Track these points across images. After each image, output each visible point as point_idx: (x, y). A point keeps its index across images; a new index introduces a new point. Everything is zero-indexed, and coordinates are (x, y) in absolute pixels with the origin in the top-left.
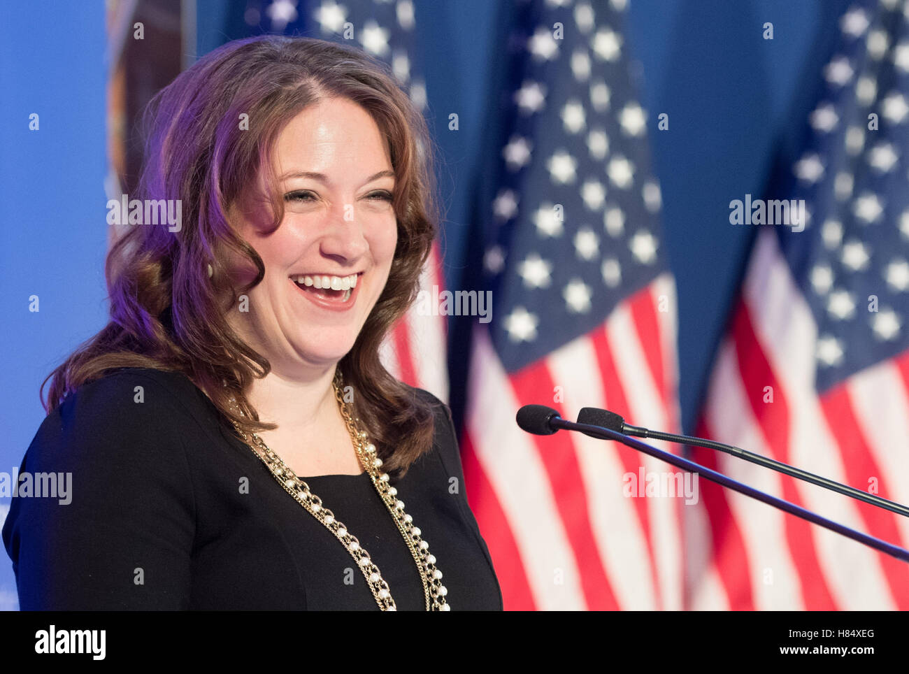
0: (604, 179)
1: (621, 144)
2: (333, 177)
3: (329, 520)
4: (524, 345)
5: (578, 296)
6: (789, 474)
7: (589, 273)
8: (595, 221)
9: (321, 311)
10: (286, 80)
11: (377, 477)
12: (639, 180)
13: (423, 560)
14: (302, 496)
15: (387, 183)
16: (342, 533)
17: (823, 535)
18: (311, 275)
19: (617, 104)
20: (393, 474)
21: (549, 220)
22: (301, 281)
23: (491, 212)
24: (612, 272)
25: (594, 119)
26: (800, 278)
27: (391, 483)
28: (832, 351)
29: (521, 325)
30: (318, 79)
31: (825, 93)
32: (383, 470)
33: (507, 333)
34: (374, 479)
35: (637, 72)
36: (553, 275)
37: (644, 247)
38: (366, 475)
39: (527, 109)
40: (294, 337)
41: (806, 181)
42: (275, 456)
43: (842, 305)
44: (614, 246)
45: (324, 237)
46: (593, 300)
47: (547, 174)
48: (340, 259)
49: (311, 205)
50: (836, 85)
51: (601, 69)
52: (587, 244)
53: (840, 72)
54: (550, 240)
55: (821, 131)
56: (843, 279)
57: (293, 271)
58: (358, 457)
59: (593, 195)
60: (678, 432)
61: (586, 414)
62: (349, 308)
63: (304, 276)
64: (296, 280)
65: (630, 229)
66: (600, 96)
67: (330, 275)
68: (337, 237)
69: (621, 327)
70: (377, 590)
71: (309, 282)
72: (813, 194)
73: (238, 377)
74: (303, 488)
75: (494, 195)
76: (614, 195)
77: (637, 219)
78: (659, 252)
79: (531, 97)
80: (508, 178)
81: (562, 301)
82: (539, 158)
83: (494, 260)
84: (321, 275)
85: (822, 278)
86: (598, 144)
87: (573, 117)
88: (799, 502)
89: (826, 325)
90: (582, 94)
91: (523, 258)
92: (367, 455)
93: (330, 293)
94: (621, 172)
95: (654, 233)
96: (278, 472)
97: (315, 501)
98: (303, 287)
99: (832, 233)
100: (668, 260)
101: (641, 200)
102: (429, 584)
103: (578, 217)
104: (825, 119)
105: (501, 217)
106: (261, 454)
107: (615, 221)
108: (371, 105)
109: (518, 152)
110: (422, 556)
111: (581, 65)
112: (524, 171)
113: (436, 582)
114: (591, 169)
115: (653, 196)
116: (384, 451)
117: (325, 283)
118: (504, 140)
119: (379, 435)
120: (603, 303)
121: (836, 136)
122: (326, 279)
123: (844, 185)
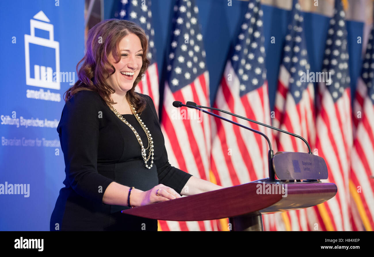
0: (193, 50)
1: (197, 42)
2: (131, 51)
3: (127, 123)
4: (176, 86)
5: (188, 76)
6: (234, 116)
7: (190, 71)
8: (191, 59)
9: (126, 80)
10: (121, 29)
11: (136, 115)
12: (201, 50)
13: (147, 132)
14: (121, 118)
15: (142, 52)
16: (130, 126)
17: (242, 129)
18: (125, 72)
19: (196, 34)
20: (139, 114)
21: (181, 59)
22: (123, 73)
23: (169, 58)
24: (195, 70)
25: (191, 37)
26: (236, 72)
27: (139, 116)
28: (243, 88)
29: (175, 82)
30: (128, 29)
31: (241, 31)
32: (137, 113)
33: (172, 84)
34: (135, 115)
35: (200, 27)
36: (182, 71)
37: (202, 65)
38: (133, 115)
39: (176, 35)
40: (120, 85)
41: (237, 51)
42: (115, 110)
43: (245, 78)
44: (196, 65)
45: (129, 64)
46: (191, 76)
47: (181, 49)
48: (132, 68)
49: (126, 57)
50: (244, 29)
51: (192, 26)
52: (189, 64)
53: (245, 27)
54: (182, 63)
55: (241, 39)
56: (246, 72)
57: (121, 71)
58: (131, 110)
59: (191, 54)
60: (210, 106)
61: (188, 103)
62: (132, 79)
63: (123, 72)
64: (121, 73)
65: (199, 61)
66: (192, 32)
67: (129, 72)
68: (132, 64)
69: (197, 83)
70: (138, 138)
71: (124, 73)
72: (239, 53)
73: (108, 93)
74: (121, 117)
75: (169, 54)
76: (195, 54)
77: (200, 59)
78: (205, 66)
79: (177, 32)
80: (173, 50)
81: (184, 77)
82: (179, 45)
83: (169, 68)
84: (127, 72)
85: (241, 72)
86: (192, 42)
87: (187, 37)
88: (237, 122)
89: (242, 82)
90: (188, 32)
91: (176, 68)
92: (133, 110)
93: (129, 76)
94: (197, 49)
95: (204, 62)
96: (116, 113)
97: (124, 120)
98: (123, 74)
99: (243, 62)
100: (207, 68)
101: (201, 54)
102: (149, 137)
103: (188, 58)
104: (242, 37)
105: (171, 59)
106: (112, 109)
107: (196, 59)
108: (139, 35)
109: (174, 44)
110: (147, 131)
111: (188, 25)
112: (176, 48)
113: (150, 137)
114: (190, 48)
115: (204, 54)
116: (137, 110)
117: (128, 74)
118: (171, 42)
119: (135, 106)
120: (193, 77)
121: (244, 40)
122: (128, 73)
123: (246, 51)
